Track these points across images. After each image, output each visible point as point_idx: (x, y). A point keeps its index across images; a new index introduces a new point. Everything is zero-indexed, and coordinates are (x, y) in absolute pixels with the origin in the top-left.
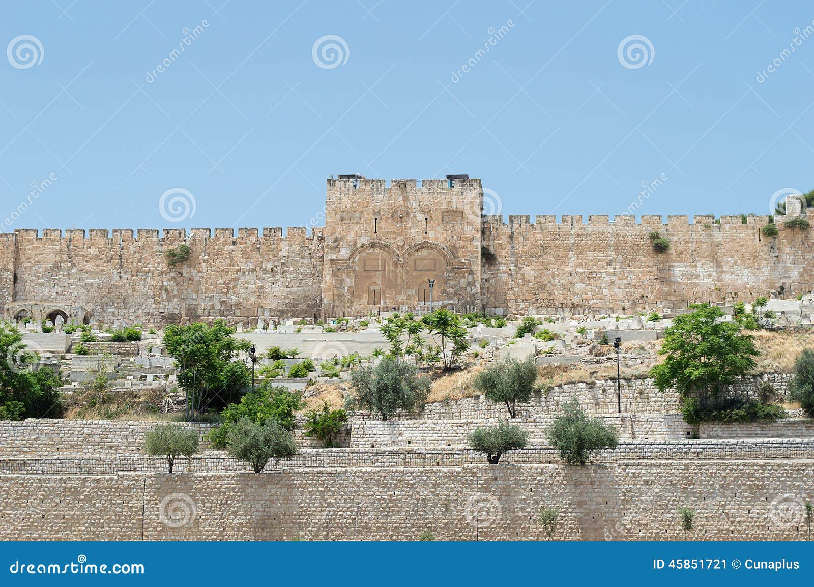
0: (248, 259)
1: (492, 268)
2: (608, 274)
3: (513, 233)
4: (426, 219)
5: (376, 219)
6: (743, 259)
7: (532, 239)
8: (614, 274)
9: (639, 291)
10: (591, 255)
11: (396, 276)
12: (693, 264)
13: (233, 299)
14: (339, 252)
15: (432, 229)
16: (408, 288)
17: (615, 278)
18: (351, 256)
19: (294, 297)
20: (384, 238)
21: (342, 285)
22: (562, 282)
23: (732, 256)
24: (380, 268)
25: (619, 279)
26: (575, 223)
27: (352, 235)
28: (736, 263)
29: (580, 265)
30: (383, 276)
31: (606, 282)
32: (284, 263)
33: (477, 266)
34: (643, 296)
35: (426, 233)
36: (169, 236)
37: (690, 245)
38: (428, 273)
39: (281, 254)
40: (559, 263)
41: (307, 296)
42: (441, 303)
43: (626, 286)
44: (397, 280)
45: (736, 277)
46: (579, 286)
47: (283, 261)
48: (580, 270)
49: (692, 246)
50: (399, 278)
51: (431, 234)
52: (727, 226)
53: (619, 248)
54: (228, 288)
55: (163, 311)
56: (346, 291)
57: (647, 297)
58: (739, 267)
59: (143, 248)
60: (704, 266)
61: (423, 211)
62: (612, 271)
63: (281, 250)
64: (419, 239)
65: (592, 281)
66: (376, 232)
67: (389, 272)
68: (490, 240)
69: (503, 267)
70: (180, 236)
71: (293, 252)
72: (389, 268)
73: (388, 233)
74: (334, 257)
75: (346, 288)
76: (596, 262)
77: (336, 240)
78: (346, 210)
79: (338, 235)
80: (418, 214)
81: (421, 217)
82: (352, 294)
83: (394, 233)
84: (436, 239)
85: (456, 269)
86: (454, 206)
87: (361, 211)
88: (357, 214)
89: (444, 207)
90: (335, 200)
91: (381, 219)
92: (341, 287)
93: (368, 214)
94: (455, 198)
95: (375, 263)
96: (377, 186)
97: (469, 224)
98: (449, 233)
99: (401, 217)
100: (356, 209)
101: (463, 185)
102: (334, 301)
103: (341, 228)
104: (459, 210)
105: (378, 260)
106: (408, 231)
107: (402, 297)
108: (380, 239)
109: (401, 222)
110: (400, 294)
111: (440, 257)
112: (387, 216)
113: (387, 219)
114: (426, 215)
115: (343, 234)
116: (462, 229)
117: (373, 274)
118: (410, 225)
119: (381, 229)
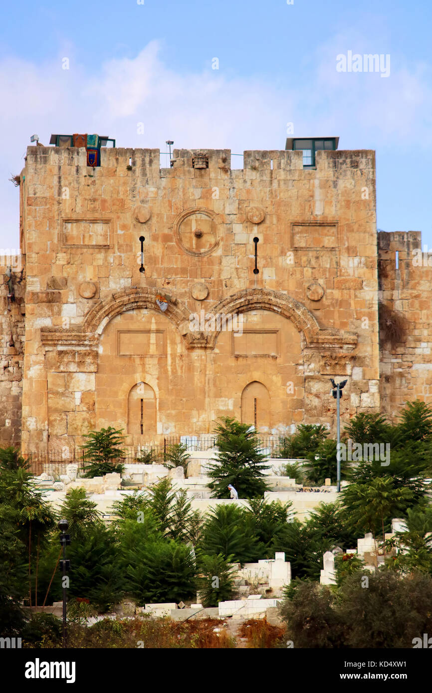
4: (256, 240)
5: (142, 239)
11: (190, 368)
14: (59, 313)
15: (270, 263)
16: (218, 395)
18: (87, 322)
20: (160, 281)
21: (67, 387)
24: (153, 349)
27: (88, 274)
30: (162, 367)
33: (371, 349)
35: (256, 271)
38: (263, 361)
44: (191, 379)
50: (197, 374)
51: (268, 275)
56: (78, 402)
61: (249, 222)
64: (240, 285)
66: (142, 269)
67: (173, 359)
72: (174, 350)
73: (169, 271)
74: (47, 322)
75: (78, 395)
77: (53, 283)
78: (74, 217)
79: (55, 273)
80: (238, 228)
81: (243, 235)
82: (91, 408)
83: (184, 271)
84: (279, 284)
85: (328, 353)
86: (319, 211)
87: (107, 221)
88: (99, 228)
89: (295, 213)
90: (47, 195)
91: (155, 238)
92: (67, 392)
93: (124, 227)
94: (318, 194)
95: (141, 338)
96: (143, 165)
97: (352, 251)
98: (308, 272)
99: (199, 235)
100: (97, 215)
101: (335, 166)
102: (50, 423)
103: (62, 258)
104: (330, 219)
105: (149, 331)
106: (216, 267)
107: (204, 416)
108: (152, 284)
109: (199, 246)
110: (201, 407)
111: (287, 328)
112: (166, 231)
113: (166, 238)
114: (255, 232)
115: (68, 272)
116: (337, 264)
117: (138, 363)
118: (219, 253)
119: (153, 260)
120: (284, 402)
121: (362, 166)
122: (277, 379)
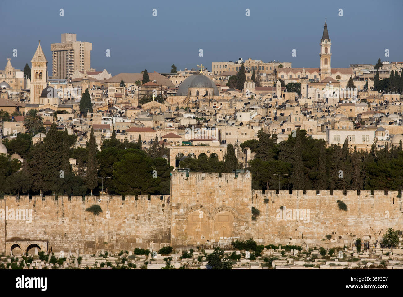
0: (131, 212)
1: (257, 217)
2: (316, 220)
4: (224, 194)
5: (198, 194)
7: (277, 203)
8: (319, 221)
9: (332, 230)
11: (209, 224)
12: (359, 216)
13: (123, 233)
14: (179, 211)
15: (227, 199)
16: (215, 230)
18: (186, 213)
19: (155, 232)
20: (202, 204)
22: (293, 225)
23: (379, 212)
24: (200, 219)
25: (321, 223)
27: (186, 202)
28: (381, 215)
30: (202, 224)
31: (315, 225)
32: (149, 215)
33: (250, 219)
34: (333, 233)
35: (224, 201)
36: (88, 199)
38: (225, 222)
39: (148, 210)
41: (161, 232)
42: (232, 238)
43: (325, 227)
45: (381, 222)
46: (301, 227)
47: (149, 213)
49: (359, 207)
50: (210, 225)
51: (227, 202)
52: (377, 196)
53: (322, 207)
54: (120, 227)
55: (86, 240)
56: (183, 232)
57: (335, 233)
58: (383, 217)
59: (74, 206)
60: (365, 217)
61: (222, 190)
63: (147, 208)
64: (220, 204)
65: (307, 225)
66: (198, 201)
67: (205, 222)
68: (255, 203)
69: (262, 217)
70: (94, 200)
71: (154, 209)
73: (204, 201)
74: (177, 213)
75: (183, 230)
77: (178, 204)
78: (183, 189)
79: (179, 202)
80: (220, 191)
81: (221, 193)
82: (186, 233)
83: (208, 201)
84: (229, 204)
86: (238, 187)
87: (190, 190)
88: (188, 191)
89: (233, 188)
90: (176, 184)
91: (201, 194)
92: (181, 229)
93: (194, 191)
94: (238, 183)
95: (198, 217)
97: (246, 197)
98: (236, 201)
99: (211, 193)
101: (242, 176)
102: (177, 237)
103: (180, 198)
104: (241, 189)
106: (215, 200)
107: (212, 235)
108: (200, 204)
109: (211, 195)
110: (211, 233)
111: (231, 215)
112: (204, 192)
113: (204, 194)
114: (224, 192)
115: (181, 202)
116: (242, 200)
117: (197, 223)
118: (216, 197)
119: (201, 199)
120: (230, 232)
122: (228, 226)
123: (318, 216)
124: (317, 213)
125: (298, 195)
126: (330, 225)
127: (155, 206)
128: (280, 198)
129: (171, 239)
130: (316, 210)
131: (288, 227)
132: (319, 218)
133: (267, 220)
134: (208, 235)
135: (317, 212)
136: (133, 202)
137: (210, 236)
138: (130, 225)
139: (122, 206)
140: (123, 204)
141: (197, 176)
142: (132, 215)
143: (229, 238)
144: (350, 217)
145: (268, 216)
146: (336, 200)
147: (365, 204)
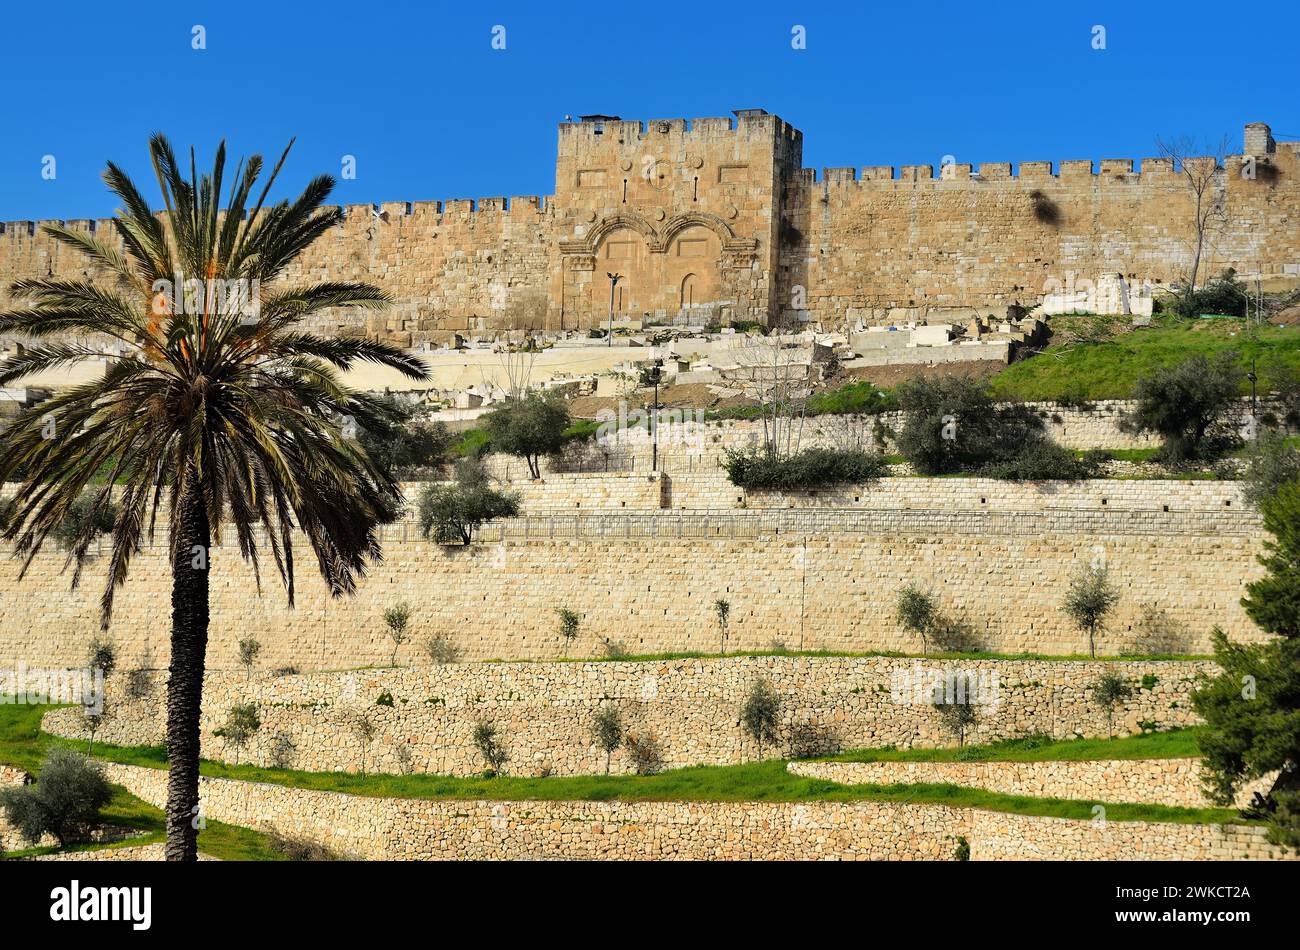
0: (458, 246)
1: (796, 249)
2: (966, 254)
3: (827, 196)
4: (696, 179)
5: (625, 181)
6: (1173, 227)
7: (855, 205)
8: (974, 254)
9: (1012, 280)
10: (942, 227)
11: (651, 265)
12: (1096, 236)
13: (437, 305)
14: (573, 231)
15: (704, 193)
16: (668, 283)
17: (976, 260)
18: (588, 237)
19: (517, 299)
20: (635, 209)
21: (575, 280)
22: (898, 268)
23: (1155, 223)
24: (629, 255)
25: (982, 262)
26: (919, 178)
27: (592, 206)
28: (1161, 234)
29: (923, 242)
30: (633, 266)
31: (963, 266)
32: (505, 251)
33: (766, 247)
34: (1016, 288)
35: (695, 200)
36: (353, 214)
37: (1092, 207)
38: (697, 260)
39: (503, 237)
40: (893, 240)
41: (534, 299)
42: (712, 305)
43: (992, 273)
44: (651, 273)
45: (1161, 255)
46: (922, 274)
47: (504, 247)
48: (924, 250)
49: (1094, 209)
50: (655, 270)
51: (702, 202)
52: (1150, 175)
53: (985, 214)
54: (429, 287)
55: (343, 324)
56: (581, 290)
57: (1022, 288)
58: (1166, 240)
60: (1112, 240)
61: (693, 167)
62: (972, 249)
63: (501, 232)
64: (684, 210)
65: (941, 267)
66: (624, 201)
67: (640, 260)
68: (792, 208)
69: (812, 248)
71: (518, 234)
72: (641, 254)
73: (641, 201)
74: (565, 239)
75: (582, 286)
76: (947, 237)
77: (570, 213)
78: (585, 168)
79: (572, 206)
80: (685, 171)
81: (688, 176)
82: (590, 294)
83: (650, 201)
84: (709, 208)
85: (735, 253)
86: (736, 158)
87: (605, 171)
88: (601, 175)
89: (722, 159)
90: (569, 155)
91: (633, 180)
92: (575, 283)
93: (615, 174)
94: (737, 146)
95: (622, 247)
96: (629, 132)
97: (756, 184)
98: (727, 199)
99: (662, 177)
100: (599, 167)
101: (749, 126)
102: (564, 304)
103: (576, 196)
104: (743, 163)
105: (627, 242)
106: (670, 198)
107: (658, 297)
108: (630, 210)
109: (661, 184)
110: (656, 292)
111: (714, 236)
112: (640, 175)
113: (641, 180)
114: (696, 173)
115: (580, 205)
116: (747, 193)
117: (619, 263)
118: (673, 188)
119: (632, 195)
120: (708, 287)
121: (766, 126)
122: (705, 272)
123: (975, 239)
124: (971, 231)
125: (915, 181)
126: (1004, 265)
127: (522, 227)
128: (865, 190)
129: (549, 312)
130: (969, 223)
131: (885, 274)
132: (976, 246)
133: (826, 255)
134: (648, 298)
135: (970, 227)
136: (465, 216)
137: (655, 300)
138: (454, 280)
139: (436, 229)
140: (439, 222)
141: (626, 129)
142: (460, 254)
143: (706, 305)
144: (1068, 240)
145: (826, 245)
146: (1028, 189)
147: (1112, 198)
